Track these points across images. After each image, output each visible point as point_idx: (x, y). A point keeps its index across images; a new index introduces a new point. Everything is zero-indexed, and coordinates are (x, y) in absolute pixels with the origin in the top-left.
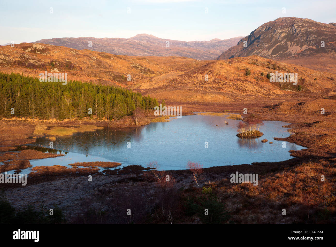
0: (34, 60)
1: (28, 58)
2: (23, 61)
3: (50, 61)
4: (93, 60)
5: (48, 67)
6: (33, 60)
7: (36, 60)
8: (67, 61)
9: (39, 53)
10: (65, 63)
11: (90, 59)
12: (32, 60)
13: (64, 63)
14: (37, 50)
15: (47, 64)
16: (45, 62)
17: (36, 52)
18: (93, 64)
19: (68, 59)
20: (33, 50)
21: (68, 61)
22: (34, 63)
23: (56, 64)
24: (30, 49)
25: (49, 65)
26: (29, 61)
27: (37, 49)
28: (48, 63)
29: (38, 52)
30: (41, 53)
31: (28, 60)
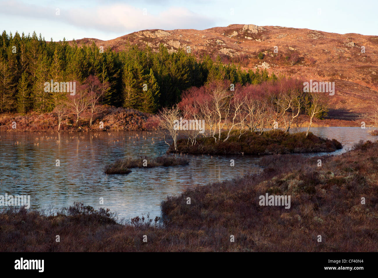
0: (229, 49)
1: (219, 46)
2: (210, 51)
3: (258, 50)
4: (347, 47)
5: (252, 60)
6: (227, 48)
7: (232, 48)
8: (291, 51)
9: (249, 38)
10: (285, 52)
11: (340, 46)
12: (225, 48)
13: (283, 53)
14: (248, 34)
15: (252, 56)
16: (247, 52)
17: (246, 37)
18: (345, 55)
19: (294, 47)
20: (241, 35)
21: (293, 49)
22: (228, 54)
23: (268, 55)
24: (235, 33)
25: (254, 57)
26: (221, 50)
27: (249, 32)
28: (254, 53)
29: (249, 36)
30: (254, 39)
31: (219, 49)
